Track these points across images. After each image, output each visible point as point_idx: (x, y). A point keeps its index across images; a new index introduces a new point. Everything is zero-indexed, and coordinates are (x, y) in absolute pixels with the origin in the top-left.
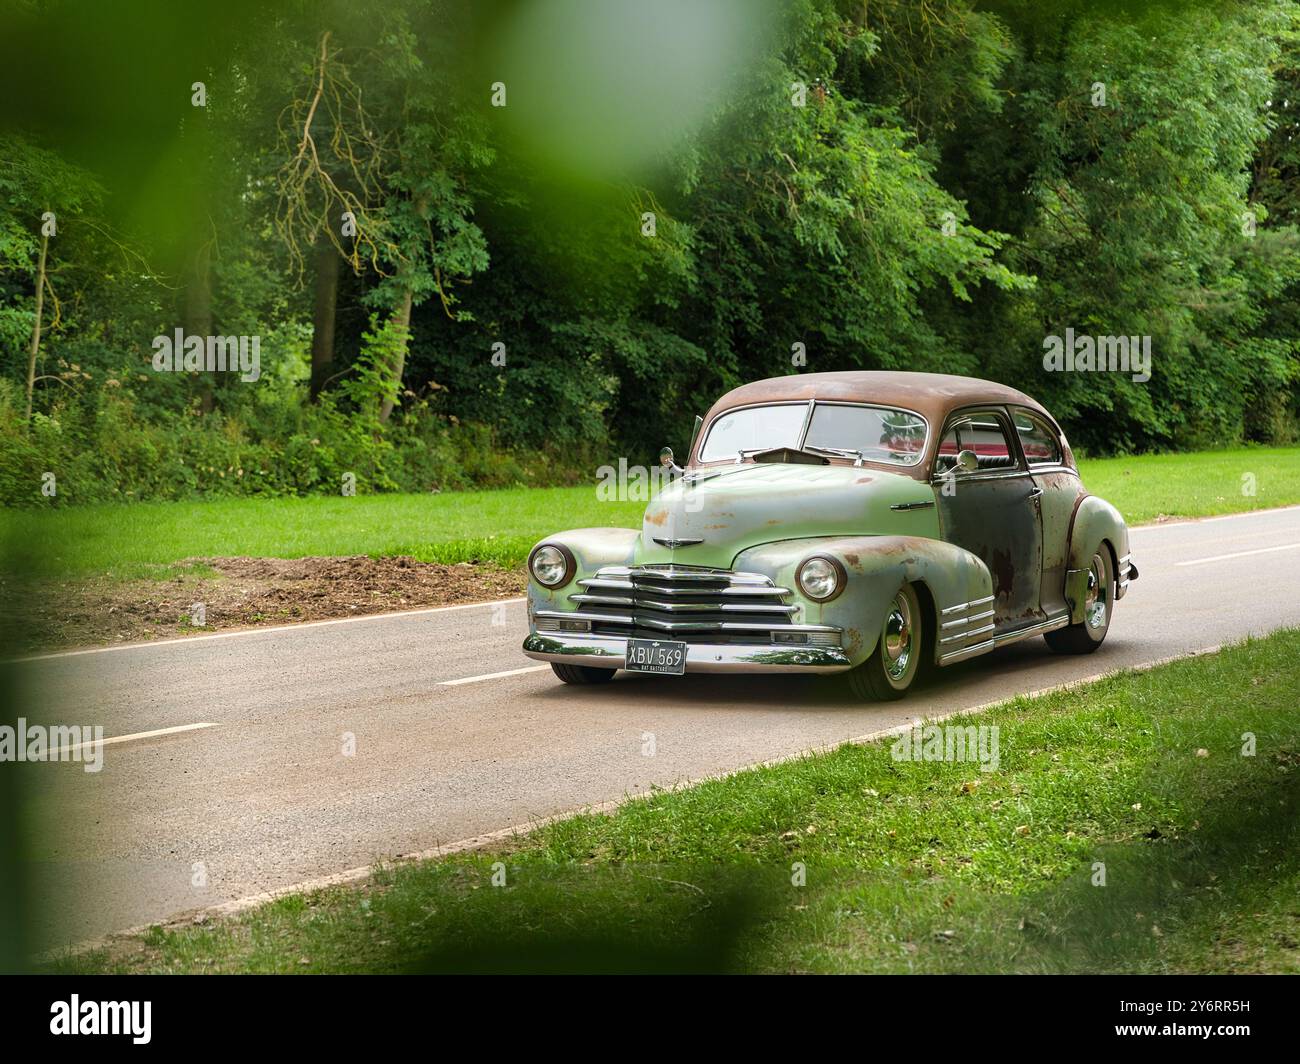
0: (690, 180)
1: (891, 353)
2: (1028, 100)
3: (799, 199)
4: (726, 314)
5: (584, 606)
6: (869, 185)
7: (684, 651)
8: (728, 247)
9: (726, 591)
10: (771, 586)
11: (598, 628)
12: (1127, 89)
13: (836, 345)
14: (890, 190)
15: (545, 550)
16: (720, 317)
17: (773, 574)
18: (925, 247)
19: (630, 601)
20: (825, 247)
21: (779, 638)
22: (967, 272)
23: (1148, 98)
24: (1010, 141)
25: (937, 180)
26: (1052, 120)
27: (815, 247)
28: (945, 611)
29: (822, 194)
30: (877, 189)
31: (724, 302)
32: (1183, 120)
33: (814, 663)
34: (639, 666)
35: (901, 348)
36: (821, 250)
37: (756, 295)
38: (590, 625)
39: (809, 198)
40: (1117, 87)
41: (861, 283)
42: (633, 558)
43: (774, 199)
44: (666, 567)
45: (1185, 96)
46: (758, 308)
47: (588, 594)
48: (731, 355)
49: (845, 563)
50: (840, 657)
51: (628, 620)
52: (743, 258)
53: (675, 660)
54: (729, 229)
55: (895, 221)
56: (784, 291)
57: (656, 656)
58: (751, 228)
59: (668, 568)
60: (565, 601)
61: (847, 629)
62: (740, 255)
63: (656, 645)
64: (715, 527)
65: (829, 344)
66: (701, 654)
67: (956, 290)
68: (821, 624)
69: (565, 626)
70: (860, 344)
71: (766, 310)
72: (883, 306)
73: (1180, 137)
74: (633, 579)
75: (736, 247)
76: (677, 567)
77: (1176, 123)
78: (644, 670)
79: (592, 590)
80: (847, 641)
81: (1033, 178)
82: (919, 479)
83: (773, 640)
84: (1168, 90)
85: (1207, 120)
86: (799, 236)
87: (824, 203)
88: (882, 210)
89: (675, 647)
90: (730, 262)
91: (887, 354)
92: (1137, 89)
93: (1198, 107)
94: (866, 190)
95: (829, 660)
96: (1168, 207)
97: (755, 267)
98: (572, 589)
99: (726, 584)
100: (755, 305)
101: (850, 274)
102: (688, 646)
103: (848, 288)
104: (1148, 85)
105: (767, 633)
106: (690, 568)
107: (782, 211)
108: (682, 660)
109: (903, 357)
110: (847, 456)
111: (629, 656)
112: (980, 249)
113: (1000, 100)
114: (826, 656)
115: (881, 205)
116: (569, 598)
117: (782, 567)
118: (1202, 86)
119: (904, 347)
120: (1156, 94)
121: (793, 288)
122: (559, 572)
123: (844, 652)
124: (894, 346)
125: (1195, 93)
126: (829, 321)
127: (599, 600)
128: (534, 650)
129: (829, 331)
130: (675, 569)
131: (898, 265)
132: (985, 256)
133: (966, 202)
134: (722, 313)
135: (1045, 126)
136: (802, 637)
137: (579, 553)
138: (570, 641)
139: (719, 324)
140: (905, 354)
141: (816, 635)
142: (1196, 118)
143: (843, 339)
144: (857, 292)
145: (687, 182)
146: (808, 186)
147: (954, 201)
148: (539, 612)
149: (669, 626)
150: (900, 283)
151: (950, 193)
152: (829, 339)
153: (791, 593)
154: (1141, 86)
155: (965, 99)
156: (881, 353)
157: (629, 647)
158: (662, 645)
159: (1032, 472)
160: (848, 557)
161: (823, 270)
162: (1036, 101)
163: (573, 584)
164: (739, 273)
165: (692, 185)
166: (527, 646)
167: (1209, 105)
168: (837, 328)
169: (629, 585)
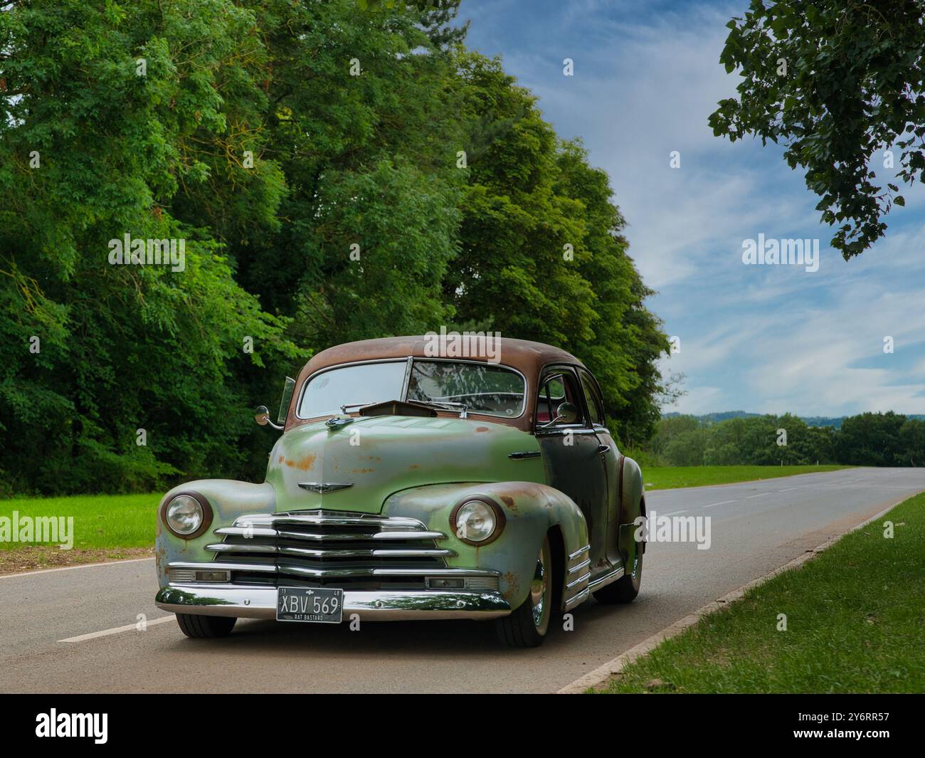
0: (68, 270)
1: (202, 406)
2: (296, 226)
3: (145, 290)
4: (88, 374)
5: (221, 557)
6: (195, 280)
7: (341, 598)
8: (89, 326)
9: (377, 536)
10: (424, 530)
11: (238, 578)
12: (366, 219)
13: (161, 401)
14: (211, 285)
15: (178, 499)
16: (83, 377)
17: (426, 517)
18: (233, 327)
19: (273, 549)
20: (164, 325)
21: (433, 583)
22: (263, 346)
23: (382, 226)
24: (281, 256)
25: (236, 281)
26: (313, 240)
27: (157, 325)
28: (571, 556)
29: (164, 286)
30: (201, 283)
31: (85, 364)
32: (406, 241)
33: (467, 608)
34: (293, 615)
35: (209, 403)
36: (161, 327)
37: (111, 360)
38: (229, 574)
39: (154, 288)
40: (360, 217)
41: (187, 352)
42: (275, 503)
43: (125, 290)
44: (313, 512)
45: (407, 225)
46: (112, 370)
47: (227, 543)
48: (93, 405)
49: (502, 504)
50: (497, 600)
51: (272, 568)
52: (99, 334)
53: (331, 608)
54: (90, 312)
55: (215, 306)
56: (129, 358)
57: (311, 602)
58: (105, 311)
59: (317, 514)
60: (201, 551)
61: (505, 572)
62: (97, 332)
63: (310, 592)
64: (364, 471)
65: (156, 400)
66: (357, 601)
67: (253, 359)
68: (477, 568)
69: (202, 577)
70: (179, 400)
71: (119, 373)
72: (204, 369)
73: (405, 253)
74: (276, 525)
75: (94, 325)
76: (326, 512)
77: (400, 244)
78: (297, 620)
79: (230, 538)
80: (505, 586)
81: (301, 281)
82: (525, 430)
83: (428, 585)
84: (395, 220)
85: (422, 242)
86: (144, 316)
87: (165, 291)
88: (205, 298)
89: (331, 595)
90: (90, 335)
91: (198, 408)
92: (374, 219)
93: (415, 232)
94: (193, 283)
95: (486, 605)
96: (395, 303)
97: (107, 340)
98: (208, 538)
99: (377, 529)
100: (109, 368)
101: (180, 346)
102: (345, 593)
103: (178, 356)
104: (382, 216)
105: (420, 579)
106: (340, 513)
107: (131, 298)
108: (340, 608)
109: (211, 410)
110: (453, 410)
111: (280, 605)
112: (273, 328)
113: (279, 224)
114: (482, 601)
115: (203, 294)
116: (206, 548)
117: (435, 510)
118: (418, 218)
119: (211, 402)
120: (387, 223)
121: (136, 356)
122: (195, 521)
123: (501, 596)
124: (203, 402)
125: (413, 223)
126: (157, 383)
127: (239, 549)
128: (168, 602)
129: (157, 389)
130: (324, 514)
131: (217, 339)
132: (276, 334)
133: (259, 296)
134: (84, 374)
135: (309, 244)
136: (457, 582)
137: (215, 502)
138: (201, 592)
139: (83, 382)
140: (212, 407)
141: (475, 579)
142: (415, 240)
143: (169, 397)
144: (184, 359)
145: (66, 271)
146: (153, 279)
147: (250, 295)
148: (171, 564)
149: (318, 573)
150: (218, 352)
151: (246, 290)
152: (158, 396)
153: (445, 537)
154: (376, 217)
155: (257, 222)
156: (195, 406)
157: (280, 596)
158: (317, 593)
159: (596, 430)
160: (504, 499)
161: (158, 343)
162: (302, 227)
163: (210, 532)
164: (97, 345)
165: (70, 275)
166: (160, 598)
167: (423, 231)
168: (163, 388)
169: (273, 532)
